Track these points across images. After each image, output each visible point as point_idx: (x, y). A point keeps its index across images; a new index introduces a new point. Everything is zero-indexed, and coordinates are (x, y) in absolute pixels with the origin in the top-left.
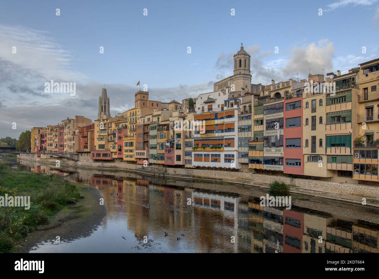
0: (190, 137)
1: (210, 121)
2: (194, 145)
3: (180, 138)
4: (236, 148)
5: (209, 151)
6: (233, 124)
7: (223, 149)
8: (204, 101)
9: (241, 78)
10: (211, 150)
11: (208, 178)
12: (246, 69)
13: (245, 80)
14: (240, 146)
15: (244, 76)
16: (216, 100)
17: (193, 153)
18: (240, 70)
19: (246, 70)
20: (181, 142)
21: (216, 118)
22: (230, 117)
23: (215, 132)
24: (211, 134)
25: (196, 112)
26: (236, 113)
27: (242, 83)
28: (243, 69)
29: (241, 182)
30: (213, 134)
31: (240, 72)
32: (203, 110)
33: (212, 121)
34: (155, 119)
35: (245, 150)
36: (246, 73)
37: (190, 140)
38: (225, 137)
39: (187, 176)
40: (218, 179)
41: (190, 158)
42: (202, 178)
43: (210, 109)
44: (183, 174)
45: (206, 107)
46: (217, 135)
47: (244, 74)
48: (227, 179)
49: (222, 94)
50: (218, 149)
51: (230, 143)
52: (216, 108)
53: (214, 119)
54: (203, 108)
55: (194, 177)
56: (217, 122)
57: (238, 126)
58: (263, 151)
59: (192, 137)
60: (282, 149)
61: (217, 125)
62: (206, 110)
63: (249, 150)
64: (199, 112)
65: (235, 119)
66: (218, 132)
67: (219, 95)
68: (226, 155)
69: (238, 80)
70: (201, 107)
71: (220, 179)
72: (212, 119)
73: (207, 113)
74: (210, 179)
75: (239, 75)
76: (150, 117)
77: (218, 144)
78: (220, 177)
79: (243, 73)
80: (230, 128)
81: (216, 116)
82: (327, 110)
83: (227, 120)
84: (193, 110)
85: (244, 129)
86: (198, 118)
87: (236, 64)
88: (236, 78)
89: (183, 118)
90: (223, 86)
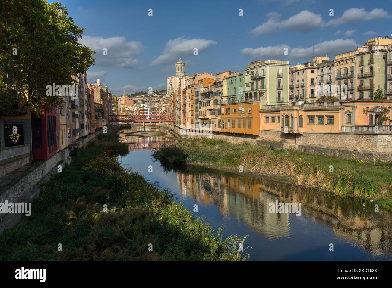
1: (143, 111)
6: (148, 112)
9: (179, 77)
16: (145, 106)
19: (182, 72)
26: (148, 110)
34: (130, 109)
36: (182, 74)
43: (144, 108)
45: (143, 107)
47: (180, 75)
52: (145, 108)
56: (145, 111)
59: (140, 115)
64: (141, 108)
65: (148, 111)
66: (145, 114)
75: (178, 75)
76: (129, 108)
81: (145, 110)
82: (157, 112)
83: (147, 111)
84: (140, 108)
85: (150, 113)
86: (141, 110)
87: (177, 68)
88: (176, 77)
89: (138, 110)
90: (171, 80)
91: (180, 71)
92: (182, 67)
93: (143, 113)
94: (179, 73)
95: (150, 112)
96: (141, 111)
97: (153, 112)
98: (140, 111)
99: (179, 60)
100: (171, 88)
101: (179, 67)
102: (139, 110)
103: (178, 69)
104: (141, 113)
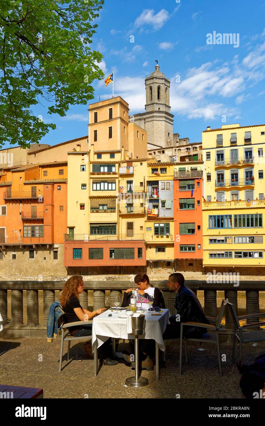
9: (161, 119)
13: (167, 123)
15: (166, 116)
18: (159, 104)
27: (163, 127)
28: (163, 104)
31: (159, 109)
69: (157, 122)
75: (158, 112)
79: (164, 110)
87: (152, 93)
88: (152, 117)
94: (161, 107)
101: (158, 89)
103: (156, 94)
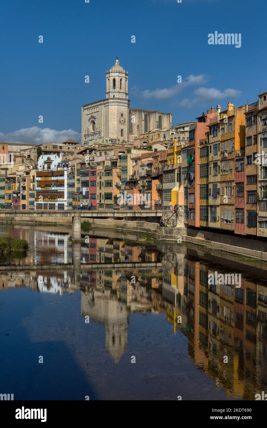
0: (34, 190)
1: (48, 178)
2: (36, 196)
3: (25, 190)
4: (66, 199)
5: (48, 201)
6: (63, 181)
7: (57, 200)
8: (44, 161)
9: (114, 104)
10: (49, 200)
11: (47, 222)
12: (122, 91)
13: (120, 107)
14: (68, 197)
15: (119, 101)
16: (53, 161)
17: (35, 203)
18: (113, 92)
19: (122, 93)
20: (26, 193)
21: (53, 176)
22: (62, 176)
23: (52, 186)
24: (49, 188)
25: (38, 169)
26: (66, 173)
27: (116, 110)
28: (117, 92)
29: (68, 223)
30: (50, 188)
31: (114, 96)
32: (44, 168)
33: (50, 178)
34: (3, 172)
35: (71, 200)
36: (121, 97)
37: (33, 192)
38: (58, 191)
39: (30, 221)
40: (54, 223)
41: (33, 207)
42: (42, 222)
43: (49, 168)
44: (27, 220)
45: (46, 166)
46: (53, 188)
47: (118, 99)
48: (59, 222)
49: (57, 157)
50: (54, 200)
51: (61, 195)
52: (53, 167)
53: (51, 176)
54: (44, 166)
55: (36, 221)
56: (53, 178)
57: (67, 183)
58: (80, 201)
59: (35, 189)
60: (88, 200)
61: (53, 181)
62: (46, 169)
63: (73, 201)
64: (40, 169)
65: (65, 177)
66: (54, 187)
67: (56, 157)
68: (59, 204)
69: (111, 106)
70: (42, 165)
71: (55, 223)
72: (50, 176)
73: (46, 171)
74: (48, 222)
75: (112, 99)
77: (54, 196)
78: (55, 221)
79: (118, 97)
80: (61, 184)
81: (53, 174)
82: (105, 179)
83: (60, 178)
84: (36, 167)
85: (71, 185)
86: (39, 174)
87: (109, 84)
88: (108, 103)
89: (28, 173)
90: (93, 111)
91: (117, 89)
92: (121, 80)
93: (48, 184)
94: (115, 94)
95: (72, 181)
96: (39, 179)
97: (87, 178)
98: (37, 179)
99: (114, 65)
100: (91, 130)
101: (114, 80)
102: (33, 173)
103: (112, 85)
104: (40, 184)
